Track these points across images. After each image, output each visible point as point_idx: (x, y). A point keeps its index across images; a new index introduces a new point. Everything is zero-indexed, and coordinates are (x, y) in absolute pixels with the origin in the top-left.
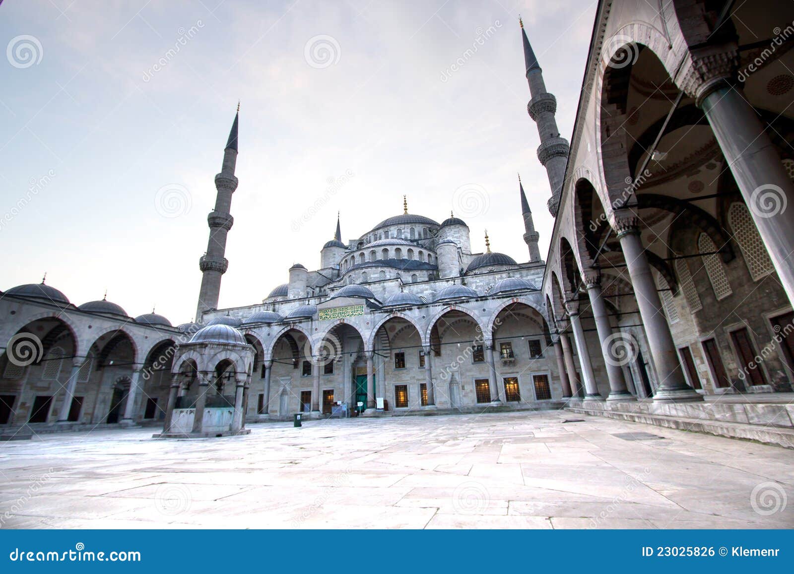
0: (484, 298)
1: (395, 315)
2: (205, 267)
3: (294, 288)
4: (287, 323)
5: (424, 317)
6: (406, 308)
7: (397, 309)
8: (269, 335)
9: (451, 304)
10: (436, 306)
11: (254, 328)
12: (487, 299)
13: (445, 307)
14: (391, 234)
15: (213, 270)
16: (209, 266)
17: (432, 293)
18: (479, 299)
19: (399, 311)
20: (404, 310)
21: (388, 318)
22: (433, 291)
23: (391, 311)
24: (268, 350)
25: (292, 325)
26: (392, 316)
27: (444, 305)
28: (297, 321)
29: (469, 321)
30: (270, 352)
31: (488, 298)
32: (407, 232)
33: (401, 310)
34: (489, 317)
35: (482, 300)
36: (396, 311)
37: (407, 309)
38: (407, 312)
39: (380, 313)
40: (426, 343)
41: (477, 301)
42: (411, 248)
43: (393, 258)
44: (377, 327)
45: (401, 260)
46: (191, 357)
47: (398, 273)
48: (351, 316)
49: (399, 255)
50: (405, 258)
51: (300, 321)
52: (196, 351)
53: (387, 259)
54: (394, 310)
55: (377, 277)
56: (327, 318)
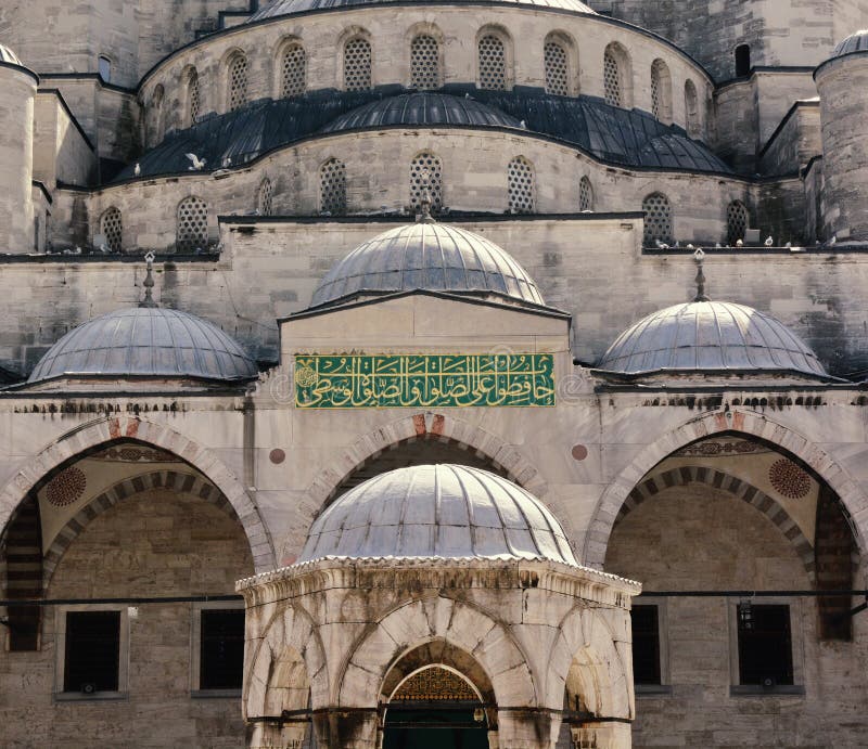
1: (730, 425)
4: (91, 408)
6: (794, 395)
7: (746, 395)
19: (753, 403)
20: (782, 403)
21: (691, 434)
23: (713, 401)
25: (124, 417)
26: (711, 425)
28: (160, 401)
33: (764, 402)
36: (736, 402)
37: (799, 402)
38: (795, 413)
39: (647, 403)
42: (624, 37)
43: (537, 84)
44: (633, 475)
45: (582, 99)
46: (441, 632)
47: (585, 179)
48: (482, 403)
49: (571, 72)
50: (595, 89)
51: (169, 401)
52: (471, 605)
53: (509, 88)
54: (728, 397)
55: (494, 192)
56: (339, 399)
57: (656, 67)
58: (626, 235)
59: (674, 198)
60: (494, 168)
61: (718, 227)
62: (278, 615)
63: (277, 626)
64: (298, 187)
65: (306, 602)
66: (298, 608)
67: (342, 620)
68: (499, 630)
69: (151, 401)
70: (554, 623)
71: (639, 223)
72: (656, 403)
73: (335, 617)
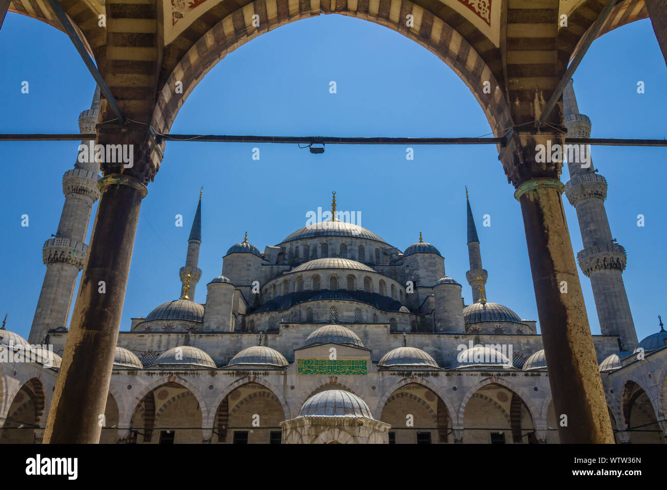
0: (536, 373)
1: (414, 381)
2: (52, 256)
3: (218, 314)
4: (243, 373)
5: (455, 389)
6: (430, 373)
7: (418, 373)
8: (211, 387)
9: (492, 375)
10: (472, 375)
11: (186, 374)
12: (539, 375)
13: (484, 378)
14: (332, 250)
15: (69, 263)
16: (66, 257)
17: (435, 352)
18: (530, 373)
19: (420, 375)
20: (428, 375)
21: (403, 383)
22: (437, 349)
23: (409, 374)
24: (209, 412)
25: (252, 376)
26: (409, 381)
27: (482, 375)
28: (262, 372)
29: (486, 398)
30: (212, 415)
31: (542, 374)
32: (354, 250)
33: (423, 374)
34: (542, 400)
35: (532, 375)
36: (415, 374)
37: (432, 375)
38: (431, 378)
39: (391, 374)
40: (458, 425)
41: (526, 375)
42: (384, 278)
43: (362, 289)
44: (388, 394)
45: (374, 293)
46: (336, 439)
47: (375, 314)
48: (348, 373)
49: (371, 286)
50: (377, 291)
51: (264, 372)
52: (345, 431)
53: (355, 290)
54: (413, 373)
55: (352, 317)
56: (310, 371)
57: (392, 285)
58: (385, 329)
59: (397, 320)
60: (351, 311)
61: (408, 328)
62: (291, 432)
63: (290, 436)
64: (300, 315)
65: (299, 429)
66: (297, 431)
67: (309, 435)
68: (352, 438)
69: (259, 372)
70: (367, 436)
71: (389, 326)
72: (394, 374)
73: (306, 433)
